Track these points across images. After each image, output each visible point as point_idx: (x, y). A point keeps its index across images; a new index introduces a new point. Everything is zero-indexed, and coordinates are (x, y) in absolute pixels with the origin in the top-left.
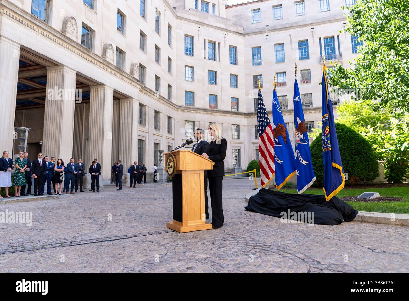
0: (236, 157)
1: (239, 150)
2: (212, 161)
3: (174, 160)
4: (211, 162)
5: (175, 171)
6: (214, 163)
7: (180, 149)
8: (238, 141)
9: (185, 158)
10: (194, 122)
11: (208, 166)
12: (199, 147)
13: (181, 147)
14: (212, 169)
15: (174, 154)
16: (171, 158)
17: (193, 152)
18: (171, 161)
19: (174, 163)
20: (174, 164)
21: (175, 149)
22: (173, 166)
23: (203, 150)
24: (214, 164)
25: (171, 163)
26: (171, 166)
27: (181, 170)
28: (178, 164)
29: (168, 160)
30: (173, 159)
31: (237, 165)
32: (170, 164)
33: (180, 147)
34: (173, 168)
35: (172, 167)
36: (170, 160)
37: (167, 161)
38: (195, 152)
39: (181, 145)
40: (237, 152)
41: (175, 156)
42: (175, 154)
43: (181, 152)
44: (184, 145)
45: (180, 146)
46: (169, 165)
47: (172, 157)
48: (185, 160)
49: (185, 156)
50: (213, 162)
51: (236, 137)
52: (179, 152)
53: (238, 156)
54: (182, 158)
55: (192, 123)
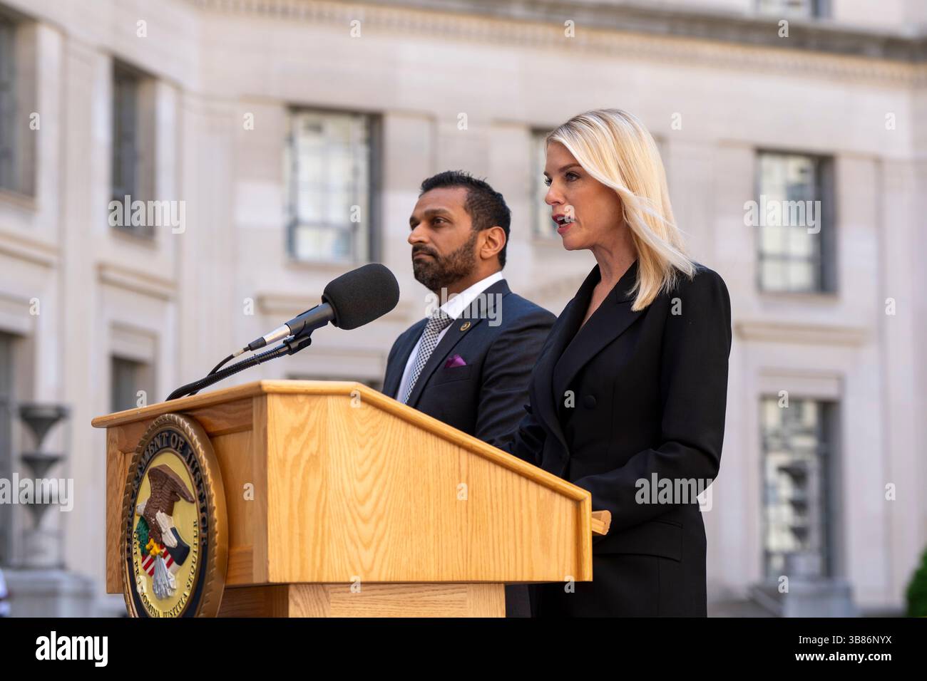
0: (796, 474)
1: (828, 409)
2: (586, 495)
3: (200, 483)
4: (577, 502)
5: (215, 588)
6: (606, 515)
7: (270, 376)
8: (819, 314)
9: (314, 458)
10: (374, 121)
11: (545, 543)
12: (460, 360)
13: (276, 354)
14: (588, 576)
15: (205, 416)
16: (171, 462)
17: (399, 405)
18: (169, 494)
19: (205, 510)
20: (205, 523)
21: (215, 376)
22: (191, 538)
23: (495, 392)
24: (600, 523)
25: (170, 512)
26: (171, 541)
27: (274, 578)
28: (248, 526)
29: (139, 480)
30: (195, 469)
31: (809, 563)
32: (161, 517)
33: (259, 354)
34: (192, 558)
35: (179, 555)
36: (160, 477)
37: (133, 495)
38: (415, 402)
39: (278, 332)
40: (807, 432)
41: (211, 437)
42: (218, 422)
43: (273, 403)
44: (300, 338)
45: (262, 343)
46: (153, 531)
47: (184, 449)
48: (315, 484)
49: (313, 446)
50: (595, 508)
51: (800, 275)
52: (257, 395)
53: (813, 464)
54: (282, 462)
55: (356, 130)
